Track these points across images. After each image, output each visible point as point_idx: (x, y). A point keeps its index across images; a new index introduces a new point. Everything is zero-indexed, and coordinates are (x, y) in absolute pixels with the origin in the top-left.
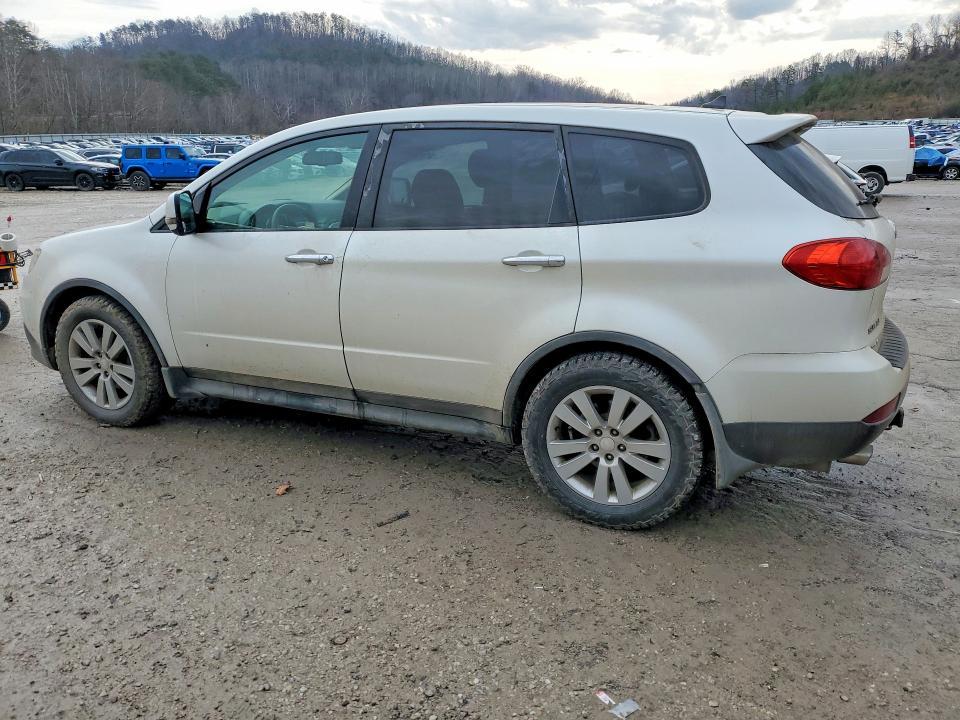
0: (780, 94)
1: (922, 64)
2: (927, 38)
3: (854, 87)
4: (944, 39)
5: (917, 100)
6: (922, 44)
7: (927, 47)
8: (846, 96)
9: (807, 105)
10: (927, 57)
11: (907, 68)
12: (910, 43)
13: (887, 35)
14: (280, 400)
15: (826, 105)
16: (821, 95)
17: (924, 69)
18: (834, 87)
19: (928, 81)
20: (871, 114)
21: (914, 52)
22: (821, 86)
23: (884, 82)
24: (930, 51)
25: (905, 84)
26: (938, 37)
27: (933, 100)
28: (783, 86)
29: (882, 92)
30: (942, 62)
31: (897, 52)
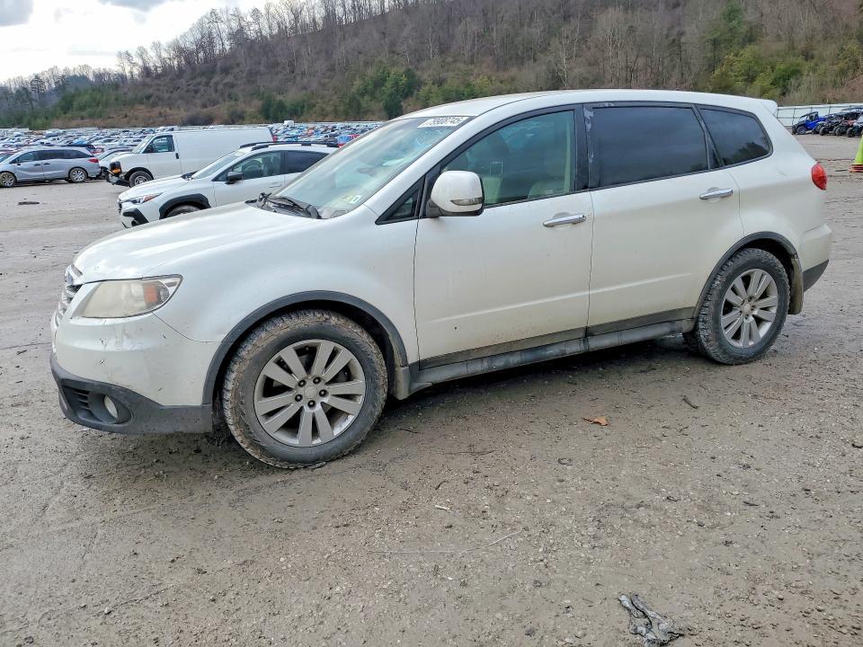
0: (34, 103)
1: (156, 82)
2: (153, 61)
3: (105, 98)
4: (168, 61)
5: (162, 111)
6: (151, 65)
7: (156, 68)
8: (100, 107)
9: (65, 113)
10: (158, 76)
11: (144, 85)
12: (140, 63)
13: (120, 55)
14: (515, 360)
15: (84, 113)
16: (75, 104)
17: (160, 85)
18: (87, 97)
19: (166, 95)
20: (128, 122)
21: (146, 71)
22: (73, 96)
23: (130, 95)
24: (159, 70)
25: (148, 97)
26: (163, 60)
27: (174, 112)
28: (34, 95)
29: (131, 104)
30: (172, 80)
31: (132, 70)
